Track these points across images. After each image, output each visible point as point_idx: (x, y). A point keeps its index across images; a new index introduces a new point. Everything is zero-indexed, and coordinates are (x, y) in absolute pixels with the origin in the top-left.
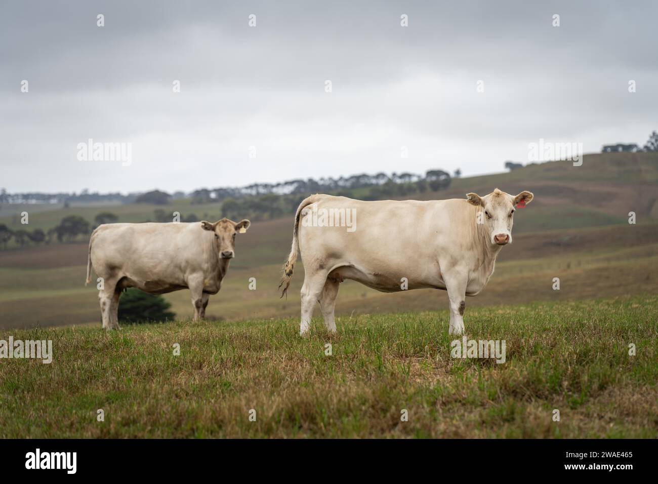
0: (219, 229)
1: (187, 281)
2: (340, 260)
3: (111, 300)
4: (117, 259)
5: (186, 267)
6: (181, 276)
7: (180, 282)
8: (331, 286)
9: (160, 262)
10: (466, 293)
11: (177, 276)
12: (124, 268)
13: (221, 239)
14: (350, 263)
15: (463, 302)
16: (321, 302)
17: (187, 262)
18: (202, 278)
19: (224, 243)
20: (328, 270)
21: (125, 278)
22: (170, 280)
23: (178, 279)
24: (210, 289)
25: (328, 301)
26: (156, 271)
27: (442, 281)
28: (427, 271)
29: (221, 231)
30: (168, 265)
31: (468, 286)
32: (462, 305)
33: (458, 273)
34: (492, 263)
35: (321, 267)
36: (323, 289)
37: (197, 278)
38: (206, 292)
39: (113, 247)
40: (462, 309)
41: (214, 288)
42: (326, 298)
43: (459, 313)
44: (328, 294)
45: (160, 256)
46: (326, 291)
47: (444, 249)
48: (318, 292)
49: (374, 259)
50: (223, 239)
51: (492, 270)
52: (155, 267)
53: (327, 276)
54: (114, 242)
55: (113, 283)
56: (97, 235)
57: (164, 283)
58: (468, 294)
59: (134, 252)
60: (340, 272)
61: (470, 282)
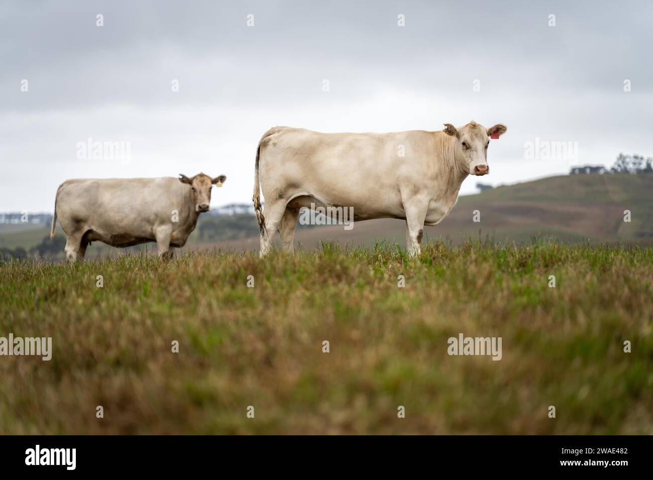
0: (197, 183)
1: (155, 232)
2: (299, 190)
3: (78, 253)
4: (82, 212)
5: (155, 220)
6: (148, 228)
7: (147, 235)
8: (290, 216)
9: (127, 216)
10: (425, 222)
11: (144, 229)
12: (90, 222)
13: (198, 192)
14: (309, 193)
15: (421, 230)
16: (280, 231)
17: (156, 215)
18: (171, 231)
19: (201, 196)
20: (287, 200)
21: (90, 231)
22: (137, 234)
23: (145, 232)
24: (176, 242)
25: (287, 230)
26: (122, 224)
27: (403, 210)
28: (388, 200)
29: (198, 185)
30: (135, 219)
31: (427, 215)
32: (420, 233)
33: (420, 201)
34: (456, 192)
35: (281, 197)
36: (282, 218)
37: (165, 231)
38: (173, 245)
39: (78, 201)
40: (419, 238)
41: (181, 242)
42: (285, 228)
43: (417, 241)
44: (287, 225)
45: (127, 210)
46: (286, 220)
47: (408, 179)
48: (276, 221)
49: (333, 190)
50: (200, 192)
51: (455, 200)
52: (121, 221)
53: (286, 205)
54: (79, 196)
55: (79, 236)
56: (63, 189)
57: (130, 236)
58: (427, 223)
59: (100, 206)
60: (300, 202)
61: (430, 211)
